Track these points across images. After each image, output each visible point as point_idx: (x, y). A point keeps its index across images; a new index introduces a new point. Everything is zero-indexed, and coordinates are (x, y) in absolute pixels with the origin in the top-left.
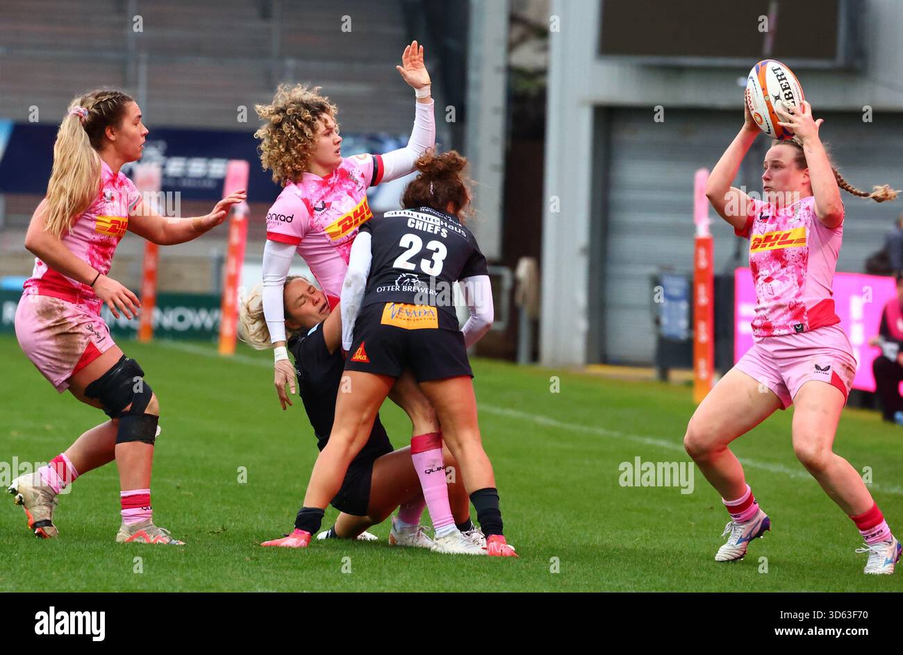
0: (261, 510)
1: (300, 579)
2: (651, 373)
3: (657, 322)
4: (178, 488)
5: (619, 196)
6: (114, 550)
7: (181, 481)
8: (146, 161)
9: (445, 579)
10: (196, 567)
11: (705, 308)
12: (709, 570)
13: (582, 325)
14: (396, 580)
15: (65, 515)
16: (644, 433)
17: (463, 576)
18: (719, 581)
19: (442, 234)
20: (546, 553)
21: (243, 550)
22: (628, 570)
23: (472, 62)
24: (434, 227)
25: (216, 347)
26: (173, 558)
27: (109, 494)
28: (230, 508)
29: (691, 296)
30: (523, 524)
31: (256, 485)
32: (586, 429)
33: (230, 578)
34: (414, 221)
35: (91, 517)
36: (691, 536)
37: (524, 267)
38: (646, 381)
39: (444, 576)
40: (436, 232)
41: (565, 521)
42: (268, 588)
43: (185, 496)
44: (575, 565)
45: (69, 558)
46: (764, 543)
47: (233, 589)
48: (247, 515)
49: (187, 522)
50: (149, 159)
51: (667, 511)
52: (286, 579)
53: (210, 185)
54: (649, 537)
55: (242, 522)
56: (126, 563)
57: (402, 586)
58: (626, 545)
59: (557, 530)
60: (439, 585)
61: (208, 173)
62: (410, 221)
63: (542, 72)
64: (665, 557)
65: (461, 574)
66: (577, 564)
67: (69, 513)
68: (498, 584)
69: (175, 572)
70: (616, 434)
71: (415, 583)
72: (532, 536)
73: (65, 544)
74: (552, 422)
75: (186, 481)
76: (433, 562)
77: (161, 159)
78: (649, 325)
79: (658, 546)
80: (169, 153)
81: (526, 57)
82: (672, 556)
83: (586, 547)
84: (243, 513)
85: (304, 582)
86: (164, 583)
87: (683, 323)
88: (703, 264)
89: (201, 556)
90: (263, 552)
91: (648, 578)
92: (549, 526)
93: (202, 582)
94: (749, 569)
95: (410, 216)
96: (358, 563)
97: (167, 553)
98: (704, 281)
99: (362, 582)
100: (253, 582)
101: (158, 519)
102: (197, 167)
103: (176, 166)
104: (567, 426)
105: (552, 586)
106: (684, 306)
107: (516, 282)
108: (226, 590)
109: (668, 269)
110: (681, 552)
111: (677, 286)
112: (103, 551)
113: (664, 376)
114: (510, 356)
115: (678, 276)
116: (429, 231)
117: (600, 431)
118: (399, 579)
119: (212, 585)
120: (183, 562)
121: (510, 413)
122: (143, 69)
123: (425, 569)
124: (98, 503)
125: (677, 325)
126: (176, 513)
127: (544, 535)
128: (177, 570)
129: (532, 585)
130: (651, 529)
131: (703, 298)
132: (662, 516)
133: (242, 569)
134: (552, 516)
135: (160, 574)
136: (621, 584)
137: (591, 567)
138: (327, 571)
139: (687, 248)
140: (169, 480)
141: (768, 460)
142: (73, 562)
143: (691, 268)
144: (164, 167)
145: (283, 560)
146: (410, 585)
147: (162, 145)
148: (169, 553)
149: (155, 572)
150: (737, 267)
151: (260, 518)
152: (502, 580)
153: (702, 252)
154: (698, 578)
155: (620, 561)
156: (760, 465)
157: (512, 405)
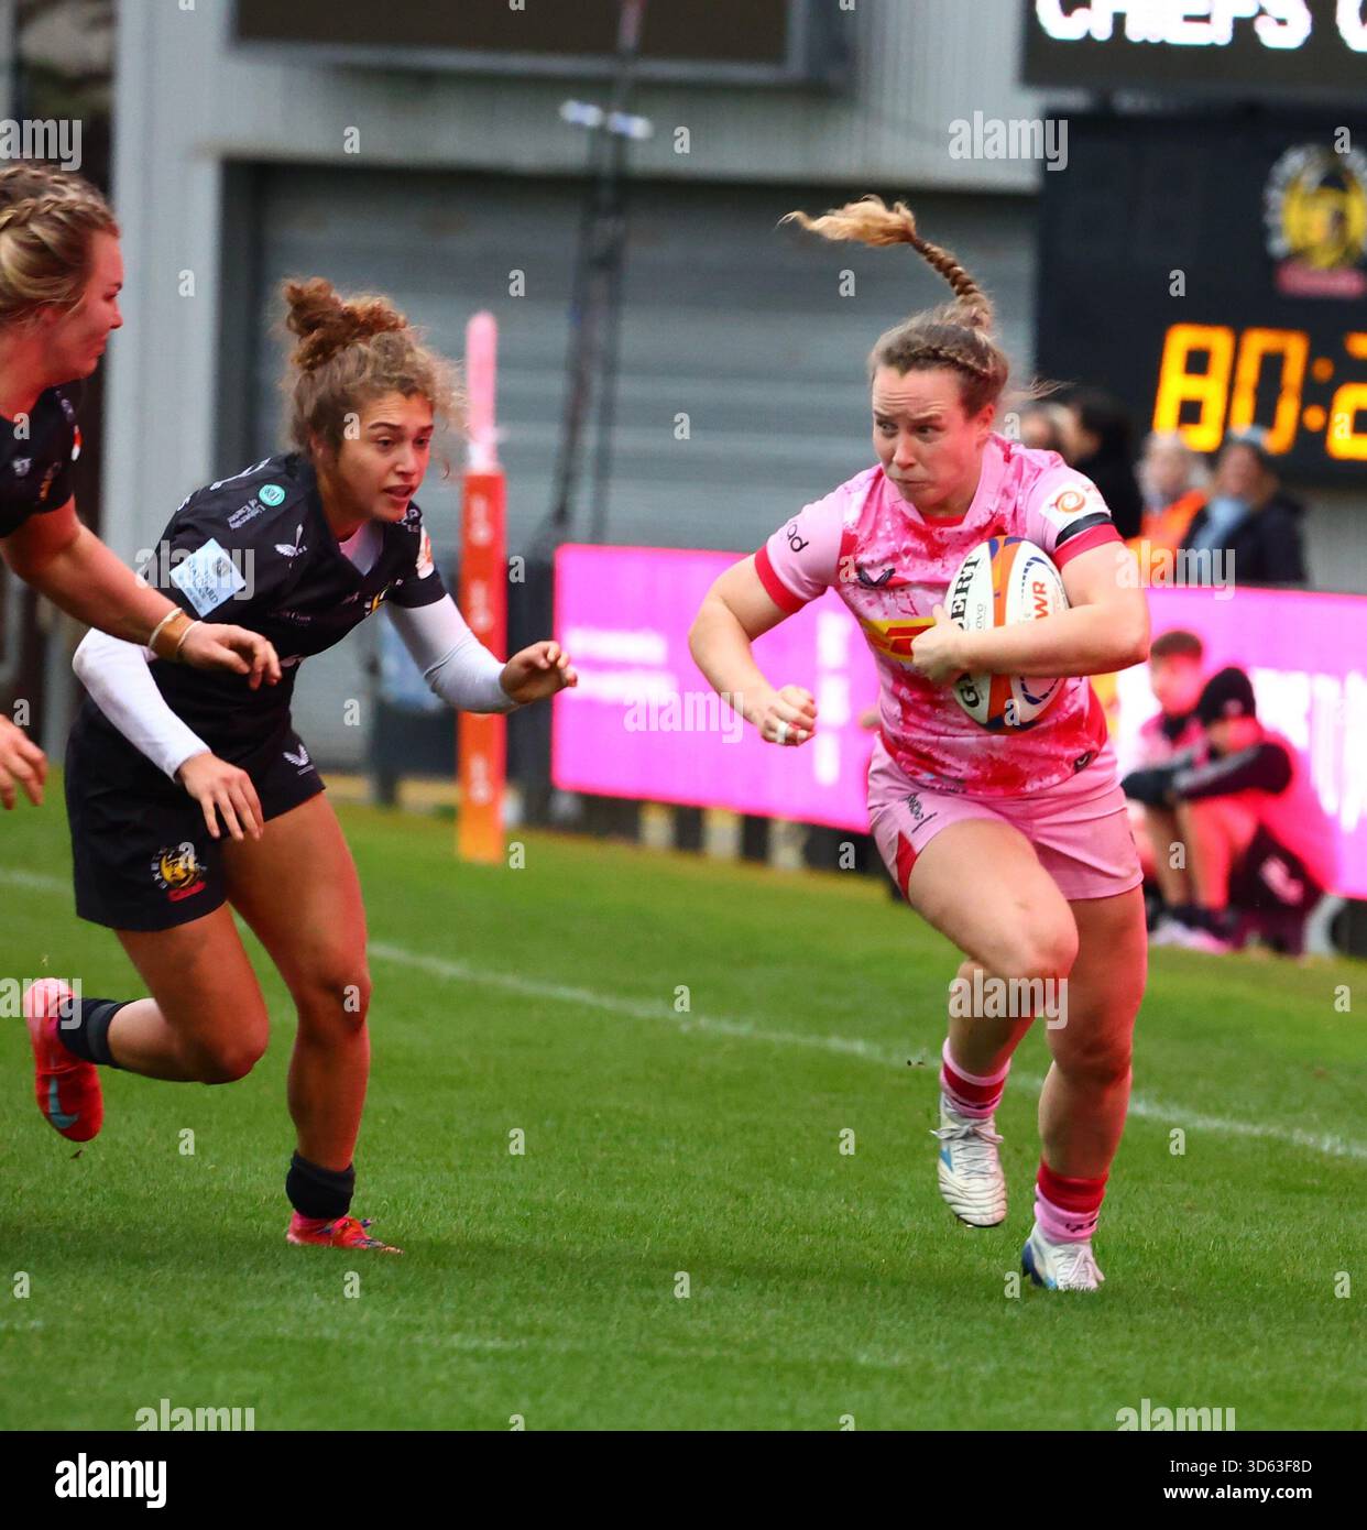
3: (373, 669)
36: (449, 1167)
46: (618, 1182)
63: (102, 80)
81: (59, 39)
88: (481, 534)
98: (483, 575)
105: (120, 1285)
113: (387, 795)
131: (481, 613)
134: (124, 1120)
141: (629, 991)
150: (558, 544)
153: (479, 507)
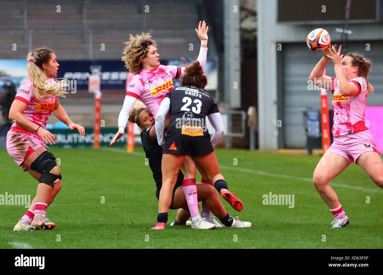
0: (148, 215)
1: (164, 242)
2: (305, 152)
3: (307, 130)
4: (113, 207)
5: (289, 79)
6: (88, 233)
7: (114, 204)
8: (94, 74)
9: (224, 239)
10: (122, 239)
11: (326, 124)
12: (332, 231)
13: (276, 133)
14: (204, 241)
15: (67, 220)
16: (303, 176)
17: (231, 238)
18: (337, 235)
19: (199, 97)
20: (265, 227)
21: (141, 231)
22: (299, 233)
23: (226, 27)
24: (196, 94)
25: (126, 149)
26: (112, 236)
27: (85, 211)
28: (134, 214)
29: (320, 119)
30: (255, 216)
31: (145, 205)
32: (279, 176)
33: (136, 243)
34: (188, 92)
35: (78, 221)
36: (324, 217)
37: (251, 111)
38: (303, 155)
39: (223, 238)
40: (197, 96)
41: (272, 214)
42: (151, 246)
43: (116, 210)
44: (277, 231)
45: (70, 238)
46: (354, 219)
47: (137, 248)
48: (141, 217)
49: (117, 221)
50: (95, 73)
51: (314, 208)
52: (159, 243)
53: (120, 83)
54: (307, 219)
55: (140, 220)
56: (93, 239)
57: (206, 243)
58: (297, 222)
59: (269, 217)
60: (221, 242)
61: (119, 78)
62: (186, 92)
63: (255, 30)
64: (314, 227)
65: (231, 237)
66: (278, 231)
67: (69, 219)
68: (246, 241)
69: (113, 242)
70: (291, 177)
71: (212, 242)
72: (259, 220)
73: (68, 232)
74: (265, 174)
75: (116, 204)
76: (219, 233)
77: (100, 73)
78: (303, 132)
79: (311, 222)
80: (103, 70)
81: (248, 24)
82: (317, 226)
83: (281, 224)
84: (140, 216)
85: (166, 243)
86: (109, 246)
87: (317, 130)
88: (324, 105)
89: (124, 235)
90: (149, 232)
91: (307, 236)
92: (265, 216)
93: (124, 245)
94: (349, 230)
95: (186, 90)
96: (188, 235)
97: (109, 234)
98: (325, 113)
99: (190, 242)
100: (145, 244)
101: (105, 221)
102: (115, 76)
103: (106, 76)
104: (271, 175)
105: (268, 240)
106: (317, 123)
107: (248, 117)
108: (134, 248)
109: (310, 109)
110: (320, 224)
111: (313, 115)
112: (83, 235)
113: (310, 152)
114: (247, 147)
115: (314, 111)
116: (194, 95)
117: (285, 176)
118: (205, 240)
119: (129, 246)
120: (116, 237)
121: (248, 170)
122: (91, 37)
123: (216, 236)
124: (80, 215)
125: (314, 131)
126: (113, 218)
127: (264, 220)
128: (114, 241)
129: (260, 241)
130: (308, 215)
131: (325, 120)
132: (312, 210)
133: (141, 239)
134: (267, 211)
135: (107, 243)
136: (296, 238)
137: (284, 232)
138: (176, 238)
139: (318, 99)
140: (109, 204)
141: (355, 185)
142: (71, 239)
143: (319, 108)
144: (101, 76)
145: (157, 235)
146: (210, 243)
147: (100, 67)
148: (110, 234)
149: (105, 242)
151: (147, 218)
152: (247, 239)
153: (324, 101)
154: (328, 235)
155: (295, 229)
156: (351, 187)
157: (248, 167)
